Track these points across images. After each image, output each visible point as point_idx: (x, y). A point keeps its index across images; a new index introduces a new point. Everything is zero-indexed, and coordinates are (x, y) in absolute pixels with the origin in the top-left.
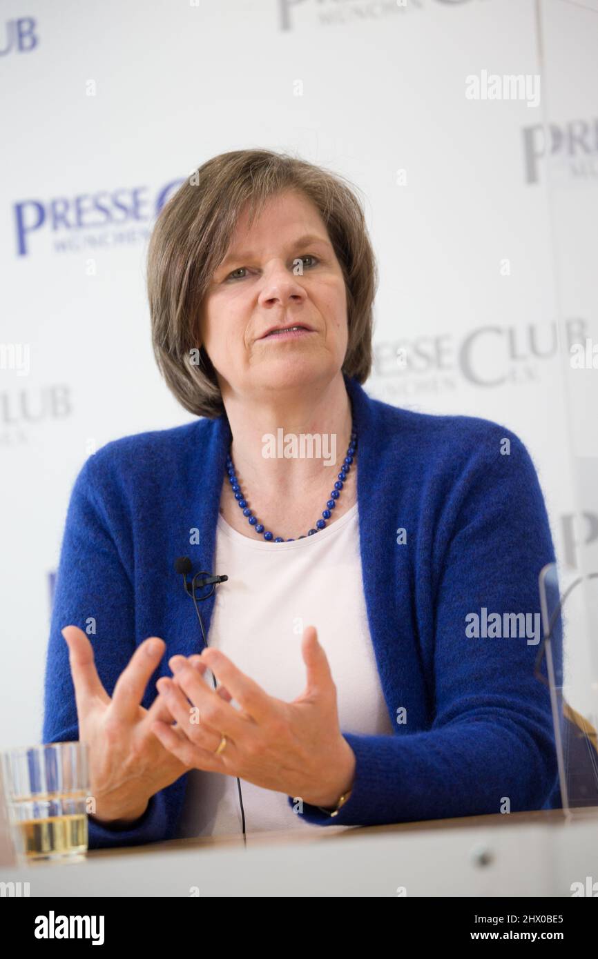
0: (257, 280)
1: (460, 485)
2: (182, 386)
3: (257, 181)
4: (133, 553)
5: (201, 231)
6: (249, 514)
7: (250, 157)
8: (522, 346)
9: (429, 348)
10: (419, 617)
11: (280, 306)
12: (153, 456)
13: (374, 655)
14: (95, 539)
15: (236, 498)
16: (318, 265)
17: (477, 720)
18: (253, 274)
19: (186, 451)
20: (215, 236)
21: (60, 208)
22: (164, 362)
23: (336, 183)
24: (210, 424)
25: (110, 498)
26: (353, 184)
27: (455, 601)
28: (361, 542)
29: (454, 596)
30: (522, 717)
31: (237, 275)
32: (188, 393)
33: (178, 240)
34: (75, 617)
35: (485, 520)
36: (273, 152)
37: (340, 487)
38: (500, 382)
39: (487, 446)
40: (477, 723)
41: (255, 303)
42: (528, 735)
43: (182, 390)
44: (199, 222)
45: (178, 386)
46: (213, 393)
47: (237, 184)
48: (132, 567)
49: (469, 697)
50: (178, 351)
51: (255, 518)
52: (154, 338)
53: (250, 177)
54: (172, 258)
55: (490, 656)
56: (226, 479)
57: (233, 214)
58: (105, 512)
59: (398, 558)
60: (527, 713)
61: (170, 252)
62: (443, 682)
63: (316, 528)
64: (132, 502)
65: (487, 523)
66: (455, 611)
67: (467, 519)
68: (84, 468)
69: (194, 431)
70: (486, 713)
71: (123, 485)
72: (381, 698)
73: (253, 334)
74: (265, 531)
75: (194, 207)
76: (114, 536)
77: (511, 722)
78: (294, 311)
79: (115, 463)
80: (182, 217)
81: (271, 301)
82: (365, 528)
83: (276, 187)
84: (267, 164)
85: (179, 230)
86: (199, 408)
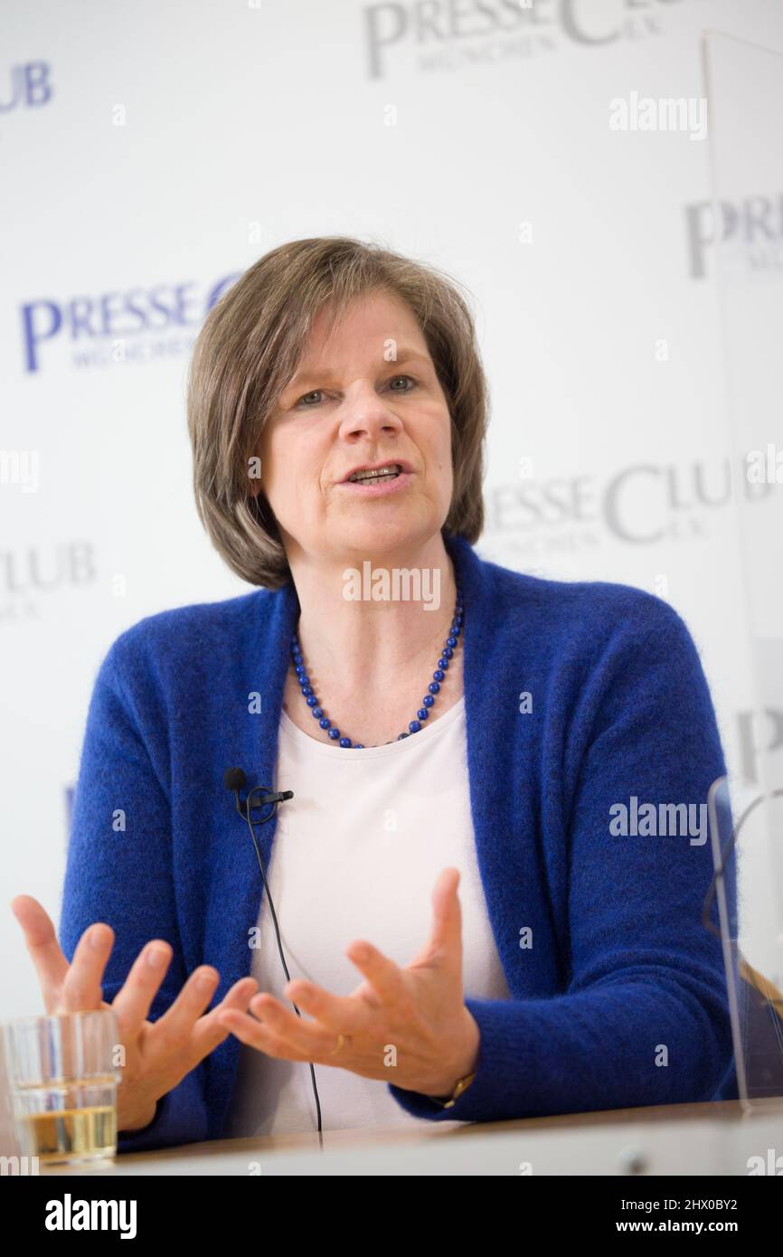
0: (337, 407)
1: (598, 674)
2: (234, 546)
3: (339, 278)
4: (169, 762)
5: (264, 340)
6: (321, 715)
7: (329, 247)
8: (686, 491)
9: (563, 493)
10: (547, 847)
11: (368, 440)
12: (198, 637)
13: (484, 897)
14: (122, 743)
15: (303, 693)
16: (417, 388)
17: (633, 981)
18: (332, 398)
19: (242, 630)
20: (282, 348)
21: (81, 310)
22: (210, 513)
23: (438, 282)
24: (272, 596)
25: (141, 691)
26: (462, 285)
27: (597, 827)
28: (469, 748)
29: (595, 819)
30: (689, 977)
31: (310, 400)
32: (241, 555)
33: (233, 352)
34: (96, 846)
35: (632, 719)
36: (359, 241)
37: (440, 677)
38: (657, 537)
39: (634, 622)
40: (632, 984)
41: (335, 436)
42: (697, 1002)
43: (234, 550)
44: (262, 329)
45: (228, 546)
46: (274, 553)
47: (312, 281)
48: (169, 782)
49: (619, 952)
50: (228, 498)
51: (327, 720)
52: (198, 481)
53: (329, 272)
54: (225, 375)
55: (645, 899)
56: (291, 669)
57: (306, 321)
58: (134, 709)
59: (518, 770)
60: (696, 973)
61: (222, 368)
62: (580, 934)
63: (408, 731)
64: (168, 695)
65: (636, 724)
66: (597, 839)
67: (609, 719)
68: (110, 652)
69: (253, 604)
70: (642, 972)
71: (158, 673)
72: (493, 954)
73: (331, 476)
74: (341, 737)
75: (254, 310)
76: (146, 740)
77: (677, 985)
78: (385, 447)
79: (149, 646)
80: (238, 324)
81: (356, 434)
82: (474, 730)
83: (362, 286)
84: (352, 256)
85: (235, 339)
86: (256, 574)
